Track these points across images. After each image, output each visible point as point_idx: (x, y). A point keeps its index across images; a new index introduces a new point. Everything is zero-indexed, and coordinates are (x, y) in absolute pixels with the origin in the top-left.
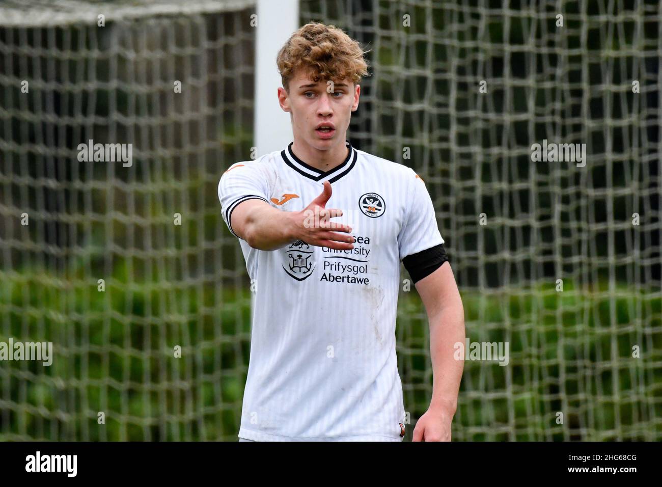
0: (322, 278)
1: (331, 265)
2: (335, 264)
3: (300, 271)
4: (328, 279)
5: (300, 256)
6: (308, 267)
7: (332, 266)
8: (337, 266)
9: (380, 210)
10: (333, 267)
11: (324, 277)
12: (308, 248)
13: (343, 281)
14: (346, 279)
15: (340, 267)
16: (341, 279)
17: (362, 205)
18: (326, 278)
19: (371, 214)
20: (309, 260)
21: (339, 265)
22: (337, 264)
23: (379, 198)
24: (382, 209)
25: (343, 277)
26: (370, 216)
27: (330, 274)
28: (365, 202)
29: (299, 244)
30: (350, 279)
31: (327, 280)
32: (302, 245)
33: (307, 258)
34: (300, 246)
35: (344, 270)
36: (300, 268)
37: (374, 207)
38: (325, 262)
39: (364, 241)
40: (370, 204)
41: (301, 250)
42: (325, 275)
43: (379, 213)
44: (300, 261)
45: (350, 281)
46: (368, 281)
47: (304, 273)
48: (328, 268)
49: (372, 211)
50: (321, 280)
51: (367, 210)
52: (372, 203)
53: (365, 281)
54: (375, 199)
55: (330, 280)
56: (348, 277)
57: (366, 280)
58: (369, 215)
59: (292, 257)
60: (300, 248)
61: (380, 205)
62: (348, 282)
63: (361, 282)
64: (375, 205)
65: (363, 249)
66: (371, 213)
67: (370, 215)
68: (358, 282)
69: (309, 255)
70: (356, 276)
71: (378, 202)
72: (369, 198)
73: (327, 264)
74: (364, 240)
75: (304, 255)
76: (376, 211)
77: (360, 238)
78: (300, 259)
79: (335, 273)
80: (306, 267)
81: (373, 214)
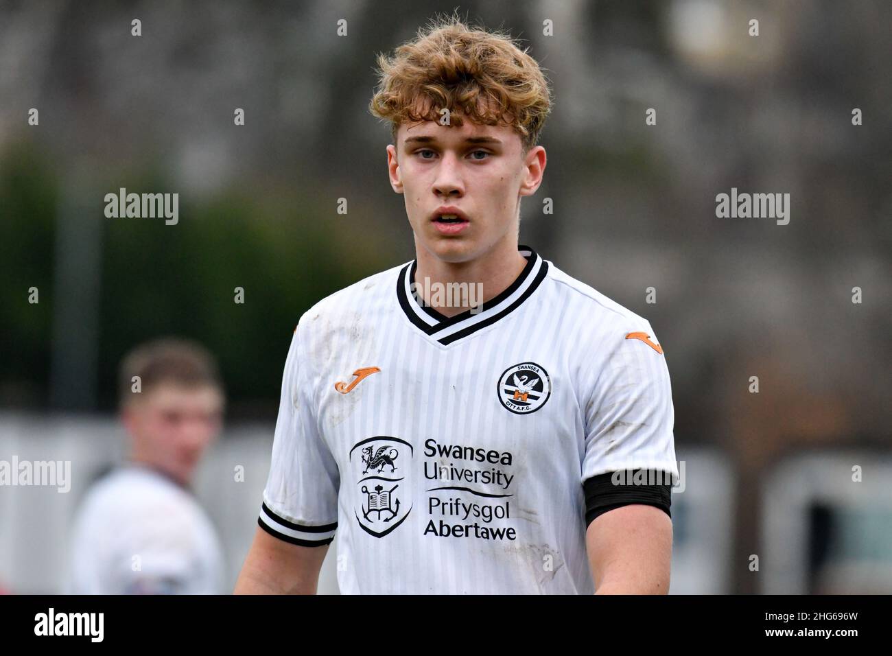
0: (427, 530)
1: (443, 504)
2: (449, 502)
3: (379, 519)
4: (439, 533)
5: (379, 488)
6: (394, 508)
7: (445, 506)
8: (454, 507)
9: (536, 398)
10: (447, 508)
11: (431, 528)
12: (393, 471)
13: (467, 535)
14: (472, 531)
15: (460, 507)
16: (462, 530)
17: (504, 387)
18: (434, 530)
19: (517, 406)
20: (394, 495)
21: (457, 504)
22: (454, 502)
23: (541, 373)
24: (542, 396)
25: (467, 527)
26: (515, 410)
27: (441, 522)
28: (510, 381)
29: (378, 465)
30: (480, 531)
31: (436, 534)
32: (383, 465)
33: (390, 492)
34: (380, 467)
35: (468, 512)
36: (379, 511)
37: (526, 393)
38: (431, 499)
39: (499, 459)
40: (521, 386)
41: (381, 475)
42: (431, 523)
43: (534, 404)
44: (379, 496)
45: (479, 535)
46: (514, 533)
47: (387, 520)
48: (436, 510)
49: (520, 400)
50: (425, 534)
51: (512, 397)
52: (524, 384)
53: (508, 533)
54: (533, 376)
55: (441, 534)
56: (476, 527)
57: (511, 531)
58: (512, 408)
59: (367, 491)
60: (379, 471)
61: (539, 387)
62: (477, 536)
63: (501, 537)
64: (528, 388)
65: (499, 474)
66: (518, 404)
67: (515, 408)
68: (494, 537)
69: (394, 484)
70: (488, 526)
71: (536, 381)
72: (519, 374)
73: (434, 502)
74: (501, 457)
75: (387, 486)
76: (529, 401)
77: (493, 454)
78: (379, 493)
79: (452, 521)
80: (389, 509)
81: (521, 407)
